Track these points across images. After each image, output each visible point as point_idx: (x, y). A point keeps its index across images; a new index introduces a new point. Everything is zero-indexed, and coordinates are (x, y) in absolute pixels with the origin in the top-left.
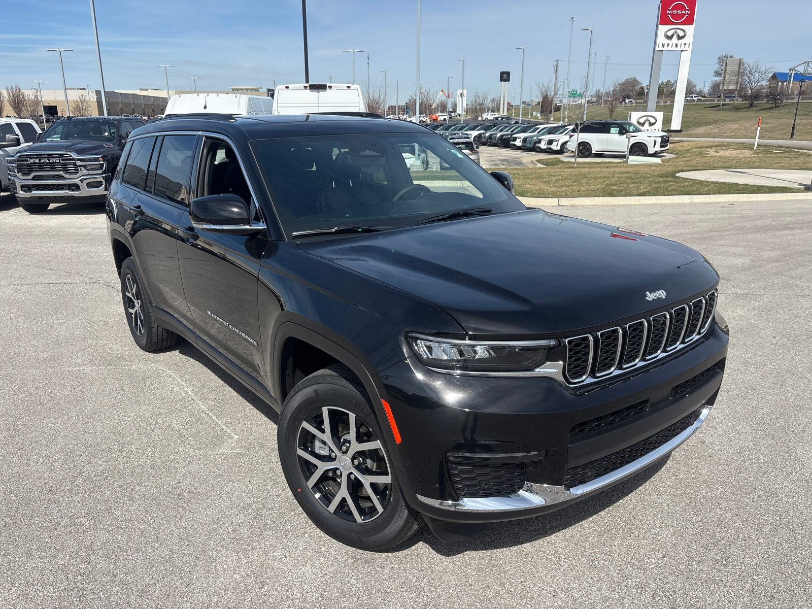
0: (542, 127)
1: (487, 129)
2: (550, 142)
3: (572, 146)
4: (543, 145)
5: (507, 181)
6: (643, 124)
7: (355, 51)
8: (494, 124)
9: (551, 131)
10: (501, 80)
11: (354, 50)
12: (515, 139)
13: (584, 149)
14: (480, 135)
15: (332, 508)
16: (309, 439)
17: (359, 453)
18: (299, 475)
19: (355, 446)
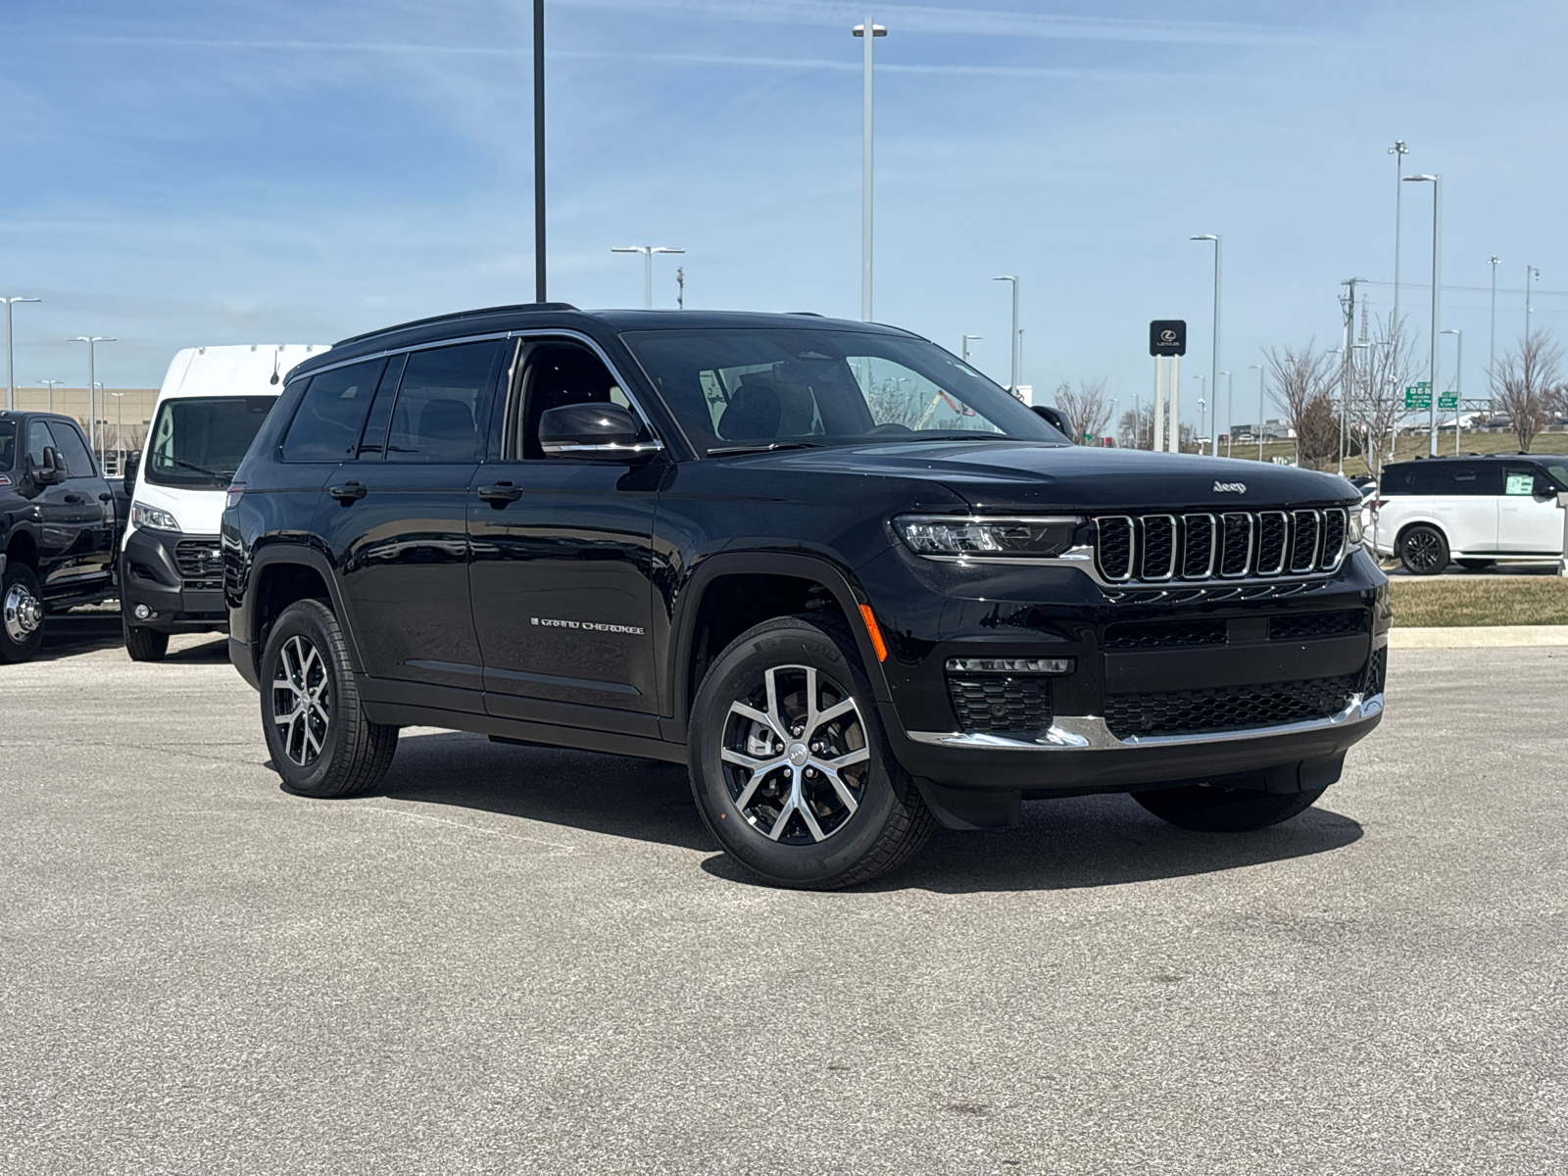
5: (1059, 421)
7: (653, 250)
10: (1154, 351)
11: (649, 248)
13: (1424, 547)
15: (776, 834)
16: (741, 729)
17: (821, 732)
18: (724, 794)
19: (816, 718)
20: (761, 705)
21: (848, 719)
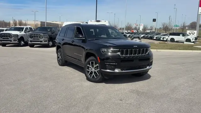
0: (162, 34)
1: (146, 34)
2: (164, 38)
3: (169, 39)
4: (162, 39)
6: (190, 34)
8: (148, 33)
9: (164, 35)
10: (153, 21)
12: (154, 37)
13: (172, 40)
14: (144, 36)
15: (92, 77)
16: (88, 67)
17: (95, 68)
18: (87, 73)
19: (95, 66)
20: (90, 65)
21: (97, 66)
